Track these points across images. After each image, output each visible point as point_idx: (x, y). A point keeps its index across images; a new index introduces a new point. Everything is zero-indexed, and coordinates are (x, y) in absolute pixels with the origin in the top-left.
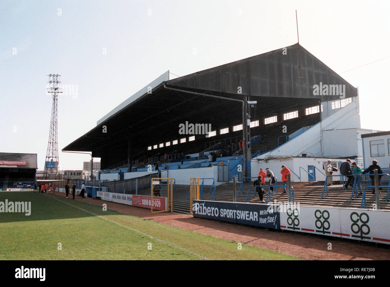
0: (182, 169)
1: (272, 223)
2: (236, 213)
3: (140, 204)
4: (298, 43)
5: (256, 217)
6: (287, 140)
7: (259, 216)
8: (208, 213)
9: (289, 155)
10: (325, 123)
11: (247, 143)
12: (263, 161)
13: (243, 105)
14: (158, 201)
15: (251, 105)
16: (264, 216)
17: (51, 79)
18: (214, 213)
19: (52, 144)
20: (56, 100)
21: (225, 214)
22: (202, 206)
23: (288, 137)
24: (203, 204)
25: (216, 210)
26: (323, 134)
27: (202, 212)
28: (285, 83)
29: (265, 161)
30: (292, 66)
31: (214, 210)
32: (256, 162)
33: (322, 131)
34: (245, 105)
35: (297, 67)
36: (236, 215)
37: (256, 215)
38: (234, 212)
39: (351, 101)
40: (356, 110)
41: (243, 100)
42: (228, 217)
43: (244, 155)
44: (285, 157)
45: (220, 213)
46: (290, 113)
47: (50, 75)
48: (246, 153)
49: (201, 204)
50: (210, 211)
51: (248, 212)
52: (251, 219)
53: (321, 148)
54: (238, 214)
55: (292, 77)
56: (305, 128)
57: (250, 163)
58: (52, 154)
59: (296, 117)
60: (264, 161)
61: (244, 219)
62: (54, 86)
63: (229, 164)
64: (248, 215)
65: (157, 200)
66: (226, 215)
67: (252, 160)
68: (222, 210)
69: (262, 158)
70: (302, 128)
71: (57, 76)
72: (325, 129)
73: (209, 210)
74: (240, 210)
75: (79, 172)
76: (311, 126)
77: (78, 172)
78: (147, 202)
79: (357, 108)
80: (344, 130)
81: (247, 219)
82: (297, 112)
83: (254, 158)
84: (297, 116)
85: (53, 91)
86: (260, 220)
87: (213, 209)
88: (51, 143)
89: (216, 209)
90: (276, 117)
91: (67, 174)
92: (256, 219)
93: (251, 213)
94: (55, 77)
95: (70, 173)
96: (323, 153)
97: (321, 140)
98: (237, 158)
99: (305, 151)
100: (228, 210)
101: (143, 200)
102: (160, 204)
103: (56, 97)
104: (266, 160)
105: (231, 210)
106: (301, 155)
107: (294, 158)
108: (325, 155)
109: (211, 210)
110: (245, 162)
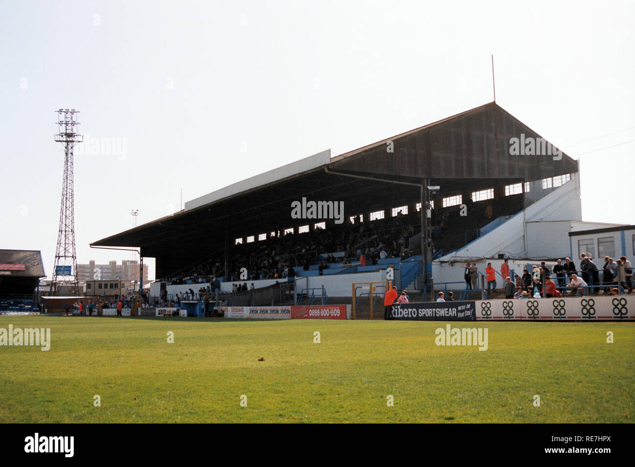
0: (325, 275)
1: (469, 316)
2: (435, 311)
3: (306, 315)
4: (494, 102)
5: (455, 312)
6: (478, 236)
7: (458, 311)
8: (405, 315)
9: (481, 256)
10: (530, 212)
11: (426, 240)
12: (448, 263)
13: (422, 191)
14: (337, 309)
15: (432, 191)
16: (462, 311)
17: (62, 117)
18: (411, 314)
19: (64, 233)
20: (69, 155)
21: (424, 313)
22: (398, 309)
23: (479, 231)
24: (399, 307)
25: (414, 311)
26: (527, 227)
27: (398, 314)
28: (476, 159)
29: (451, 265)
30: (485, 135)
31: (411, 312)
32: (438, 265)
33: (526, 222)
34: (424, 191)
35: (492, 136)
36: (436, 313)
37: (454, 311)
38: (433, 311)
39: (568, 179)
40: (576, 192)
41: (421, 184)
42: (427, 316)
43: (423, 255)
44: (475, 259)
45: (418, 313)
46: (482, 192)
47: (61, 111)
48: (426, 253)
49: (396, 307)
50: (407, 313)
51: (447, 309)
52: (450, 315)
53: (525, 246)
54: (437, 312)
55: (485, 150)
56: (503, 218)
57: (431, 267)
58: (64, 251)
59: (490, 198)
60: (449, 265)
61: (444, 315)
62: (66, 129)
63: (401, 267)
64: (447, 312)
65: (334, 309)
66: (425, 315)
67: (433, 263)
68: (420, 310)
69: (446, 260)
70: (498, 219)
71: (72, 113)
72: (530, 221)
73: (406, 311)
74: (439, 308)
75: (114, 283)
76: (511, 216)
77: (112, 282)
78: (318, 312)
79: (577, 188)
80: (555, 223)
81: (446, 315)
82: (492, 190)
83: (436, 260)
84: (493, 197)
85: (64, 138)
86: (459, 315)
87: (410, 310)
88: (62, 231)
89: (414, 309)
90: (461, 196)
91: (92, 286)
92: (454, 314)
93: (450, 309)
94: (69, 115)
95: (98, 285)
96: (527, 253)
97: (524, 235)
98: (413, 260)
99: (502, 249)
100: (427, 310)
101: (310, 310)
102: (339, 312)
103: (70, 150)
104: (451, 263)
105: (430, 310)
106: (497, 257)
107: (487, 260)
108: (529, 256)
109: (408, 311)
110: (424, 265)
